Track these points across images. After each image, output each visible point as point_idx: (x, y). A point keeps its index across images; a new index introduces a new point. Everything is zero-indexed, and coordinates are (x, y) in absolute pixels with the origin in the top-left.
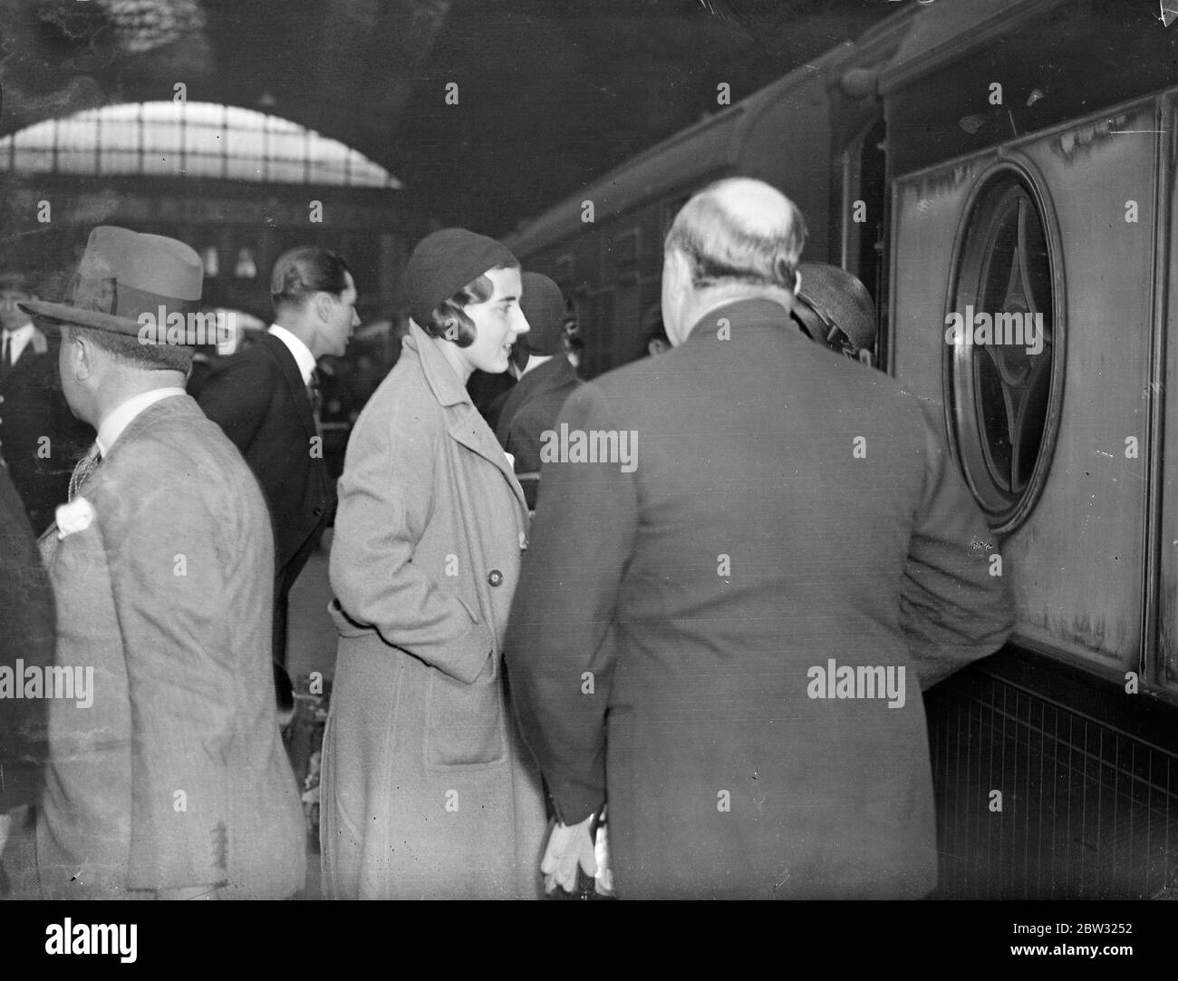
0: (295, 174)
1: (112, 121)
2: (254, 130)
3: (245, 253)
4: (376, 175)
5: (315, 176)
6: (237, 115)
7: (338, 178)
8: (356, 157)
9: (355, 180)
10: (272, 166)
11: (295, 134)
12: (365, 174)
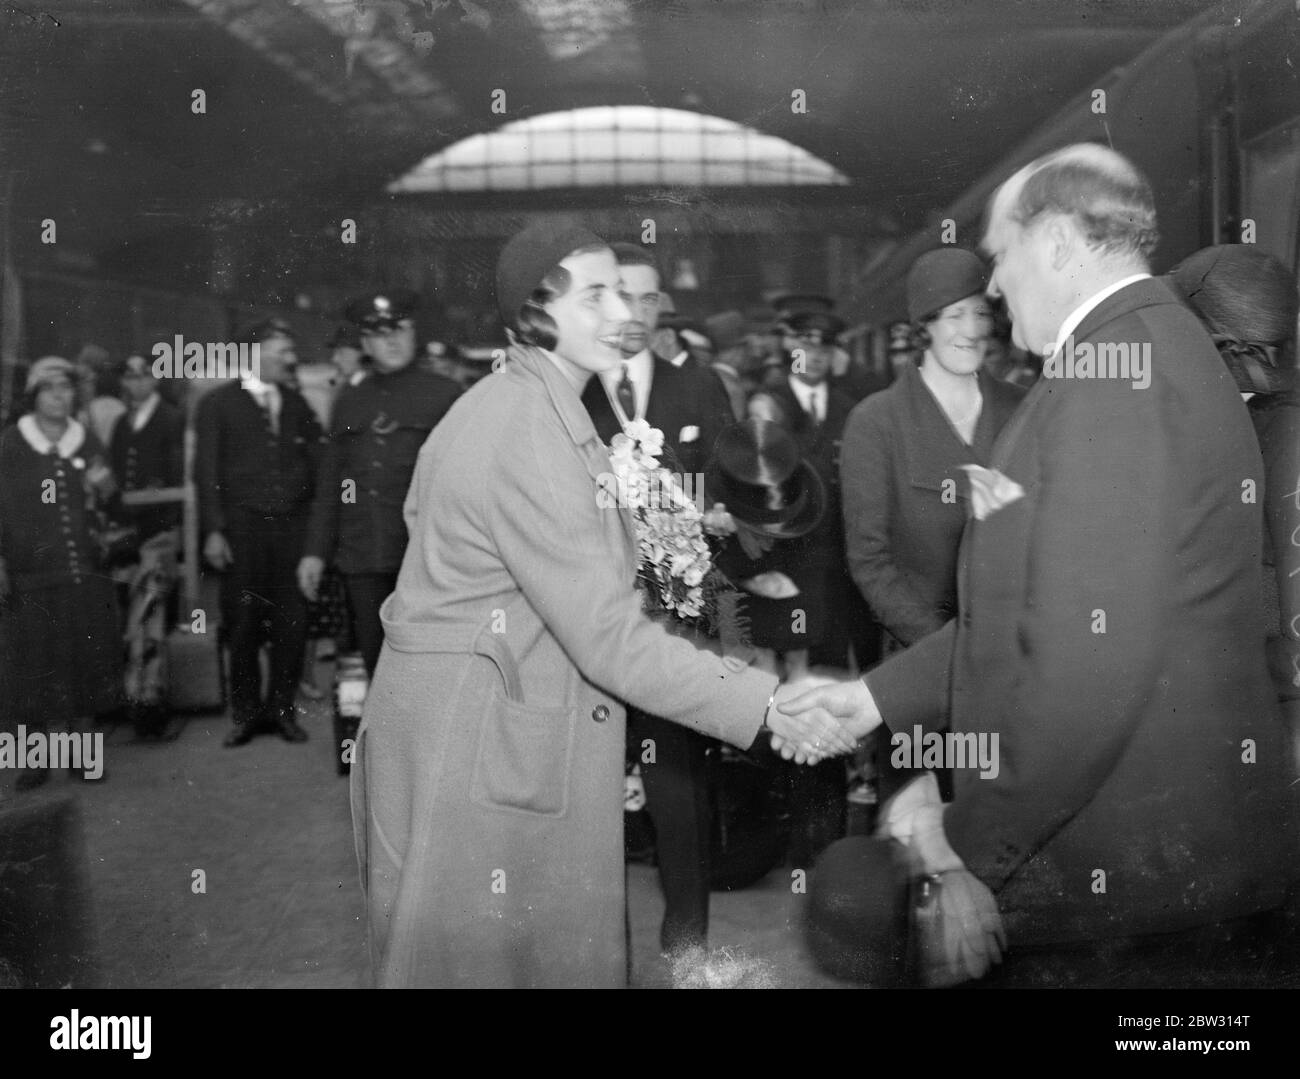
0: (733, 176)
1: (544, 132)
2: (690, 132)
3: (686, 264)
4: (820, 171)
5: (757, 177)
6: (671, 117)
7: (779, 177)
8: (799, 154)
9: (800, 179)
10: (712, 170)
11: (733, 133)
12: (807, 172)
